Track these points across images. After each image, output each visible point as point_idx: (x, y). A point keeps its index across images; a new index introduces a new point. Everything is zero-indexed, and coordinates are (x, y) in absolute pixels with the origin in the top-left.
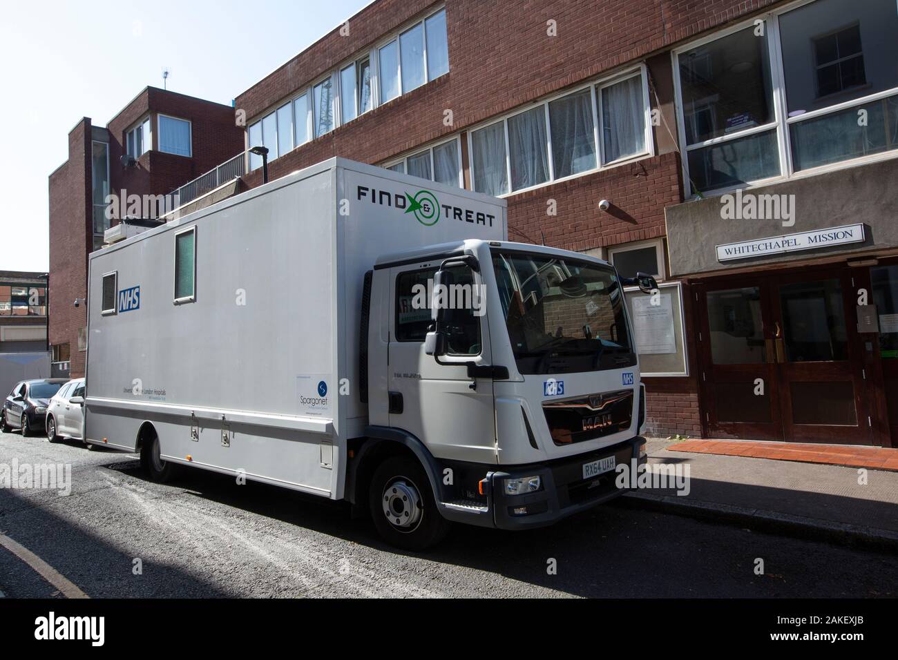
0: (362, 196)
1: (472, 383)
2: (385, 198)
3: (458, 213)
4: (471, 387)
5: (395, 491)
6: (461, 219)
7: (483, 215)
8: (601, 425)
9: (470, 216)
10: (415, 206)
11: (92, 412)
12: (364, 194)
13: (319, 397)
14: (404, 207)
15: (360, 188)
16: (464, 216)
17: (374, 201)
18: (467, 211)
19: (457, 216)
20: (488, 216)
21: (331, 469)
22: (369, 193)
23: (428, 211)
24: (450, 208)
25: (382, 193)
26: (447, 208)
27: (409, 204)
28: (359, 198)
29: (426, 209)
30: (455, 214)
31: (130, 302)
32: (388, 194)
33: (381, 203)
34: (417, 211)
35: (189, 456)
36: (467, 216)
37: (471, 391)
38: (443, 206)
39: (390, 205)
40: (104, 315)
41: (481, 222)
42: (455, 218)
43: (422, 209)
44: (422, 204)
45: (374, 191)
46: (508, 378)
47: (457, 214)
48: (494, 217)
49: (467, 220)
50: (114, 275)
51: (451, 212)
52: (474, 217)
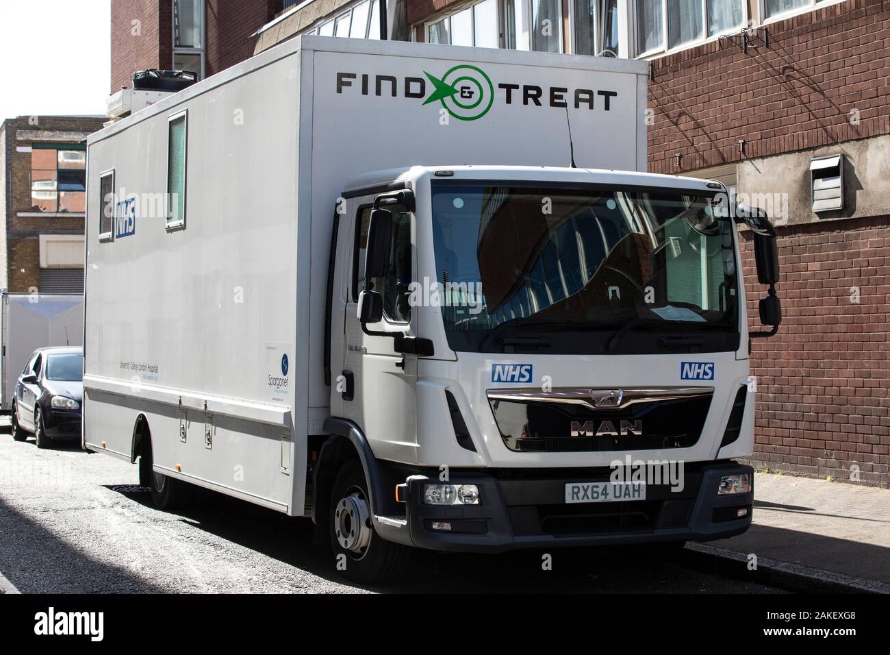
0: (343, 88)
1: (400, 360)
2: (386, 86)
3: (532, 94)
4: (398, 365)
5: (344, 504)
6: (538, 103)
7: (590, 93)
8: (615, 434)
9: (561, 97)
10: (443, 91)
11: (90, 399)
12: (349, 84)
13: (282, 376)
14: (421, 95)
15: (340, 76)
16: (545, 98)
17: (365, 91)
18: (553, 90)
19: (530, 100)
20: (600, 93)
21: (288, 475)
22: (357, 83)
23: (470, 97)
24: (516, 87)
25: (379, 79)
26: (509, 88)
27: (430, 89)
28: (339, 91)
29: (467, 94)
30: (526, 96)
31: (126, 221)
32: (393, 80)
33: (378, 92)
34: (448, 99)
35: (179, 465)
36: (553, 97)
37: (399, 370)
38: (501, 86)
39: (394, 94)
40: (103, 241)
41: (584, 106)
42: (525, 102)
43: (457, 96)
44: (458, 87)
45: (365, 78)
46: (433, 354)
47: (531, 96)
48: (615, 94)
49: (553, 104)
50: (111, 175)
51: (517, 95)
52: (569, 98)
